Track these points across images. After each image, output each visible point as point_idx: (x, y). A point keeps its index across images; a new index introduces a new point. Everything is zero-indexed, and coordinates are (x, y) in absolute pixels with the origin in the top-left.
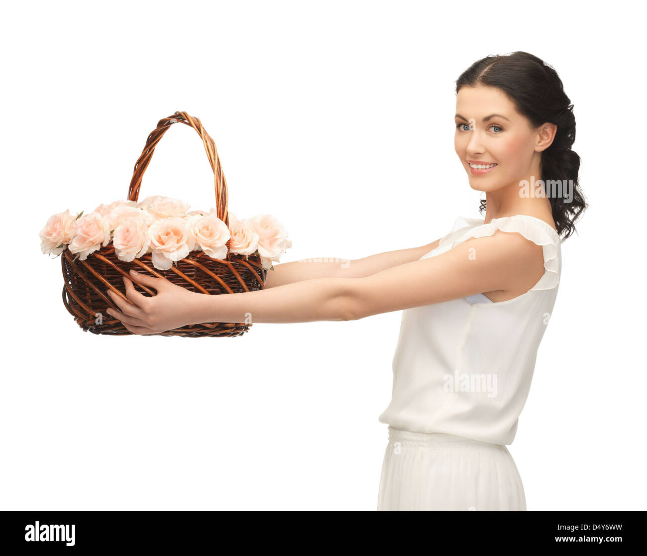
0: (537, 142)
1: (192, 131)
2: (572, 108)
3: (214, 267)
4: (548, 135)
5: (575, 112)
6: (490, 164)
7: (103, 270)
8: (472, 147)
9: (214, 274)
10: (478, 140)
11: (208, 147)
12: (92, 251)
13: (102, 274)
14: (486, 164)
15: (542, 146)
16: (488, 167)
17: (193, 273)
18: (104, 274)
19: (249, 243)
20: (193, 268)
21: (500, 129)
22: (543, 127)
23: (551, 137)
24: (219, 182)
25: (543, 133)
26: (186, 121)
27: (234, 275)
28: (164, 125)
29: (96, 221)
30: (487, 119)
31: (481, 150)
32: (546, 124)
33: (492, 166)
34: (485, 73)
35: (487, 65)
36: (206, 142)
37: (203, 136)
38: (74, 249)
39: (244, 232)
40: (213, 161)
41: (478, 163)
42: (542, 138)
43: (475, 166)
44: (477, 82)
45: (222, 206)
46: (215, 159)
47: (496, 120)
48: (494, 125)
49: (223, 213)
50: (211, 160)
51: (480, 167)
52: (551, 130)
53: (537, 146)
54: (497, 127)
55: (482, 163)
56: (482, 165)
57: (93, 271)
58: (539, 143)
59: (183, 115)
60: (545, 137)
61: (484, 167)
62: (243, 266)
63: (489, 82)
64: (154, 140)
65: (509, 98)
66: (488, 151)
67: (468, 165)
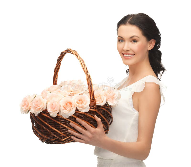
0: (148, 47)
1: (74, 56)
2: (160, 35)
3: (91, 113)
4: (152, 44)
5: (161, 36)
6: (132, 54)
7: (46, 120)
8: (125, 48)
9: (91, 116)
10: (127, 45)
11: (81, 64)
12: (39, 112)
13: (46, 121)
14: (130, 54)
15: (150, 48)
16: (131, 56)
17: (83, 117)
18: (47, 121)
19: (103, 101)
20: (82, 115)
21: (136, 41)
22: (151, 41)
23: (153, 44)
24: (88, 78)
25: (151, 43)
26: (71, 52)
27: (99, 114)
28: (63, 54)
29: (40, 100)
30: (131, 37)
31: (129, 49)
32: (152, 40)
33: (132, 55)
34: (130, 20)
35: (130, 17)
36: (81, 61)
37: (79, 59)
38: (32, 112)
39: (101, 96)
40: (84, 69)
41: (127, 54)
42: (150, 45)
43: (126, 55)
44: (127, 23)
45: (90, 88)
46: (85, 68)
47: (135, 38)
48: (134, 40)
49: (91, 91)
50: (83, 69)
51: (128, 55)
52: (153, 42)
53: (148, 48)
54: (135, 41)
55: (129, 54)
56: (129, 55)
57: (42, 121)
58: (149, 47)
59: (70, 50)
60: (151, 45)
61: (129, 56)
62: (102, 110)
63: (132, 23)
64: (60, 60)
65: (140, 29)
66: (131, 50)
67: (122, 54)
